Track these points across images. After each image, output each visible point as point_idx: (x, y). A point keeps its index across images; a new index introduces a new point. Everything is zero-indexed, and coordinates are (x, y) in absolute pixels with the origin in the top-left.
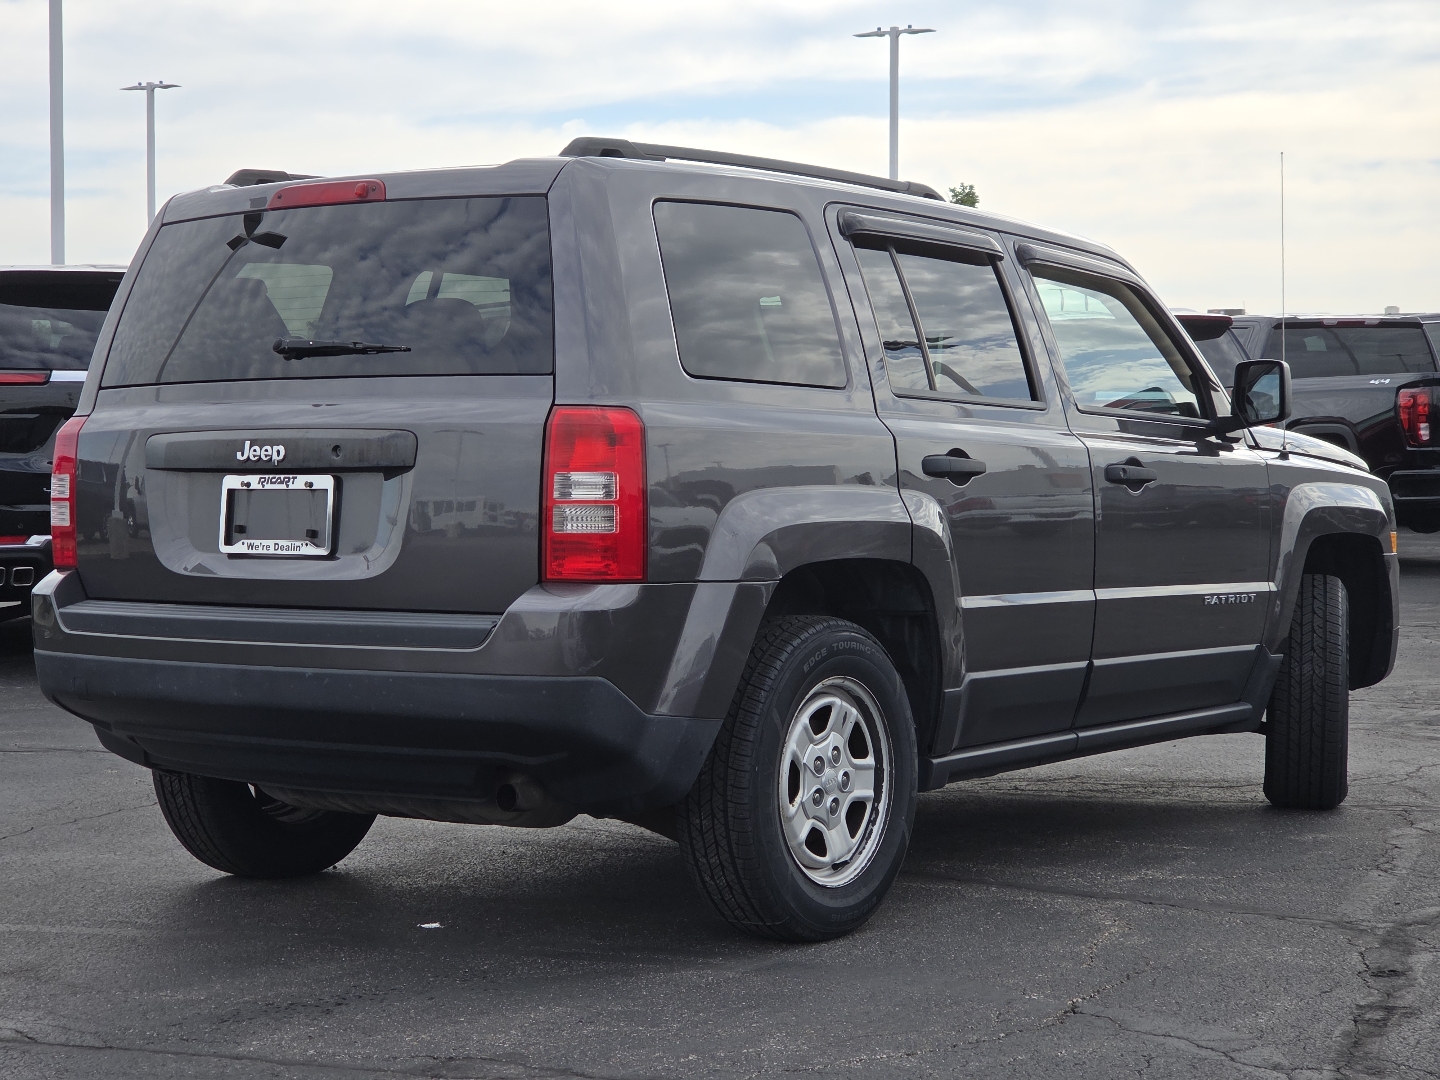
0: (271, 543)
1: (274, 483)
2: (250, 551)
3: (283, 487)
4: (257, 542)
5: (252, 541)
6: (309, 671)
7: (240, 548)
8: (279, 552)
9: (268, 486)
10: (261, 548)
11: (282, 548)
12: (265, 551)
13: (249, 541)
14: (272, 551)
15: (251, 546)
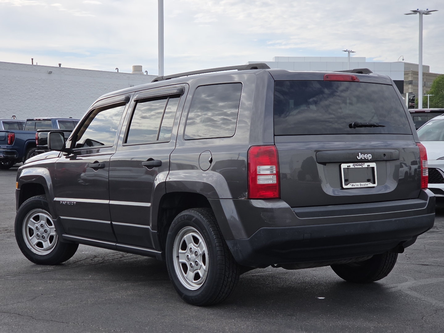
0: (359, 184)
1: (358, 166)
2: (353, 187)
3: (361, 167)
4: (354, 184)
5: (353, 184)
6: (393, 219)
7: (349, 186)
8: (362, 186)
9: (356, 167)
10: (356, 185)
11: (362, 185)
12: (357, 187)
13: (352, 184)
14: (359, 186)
15: (352, 185)
